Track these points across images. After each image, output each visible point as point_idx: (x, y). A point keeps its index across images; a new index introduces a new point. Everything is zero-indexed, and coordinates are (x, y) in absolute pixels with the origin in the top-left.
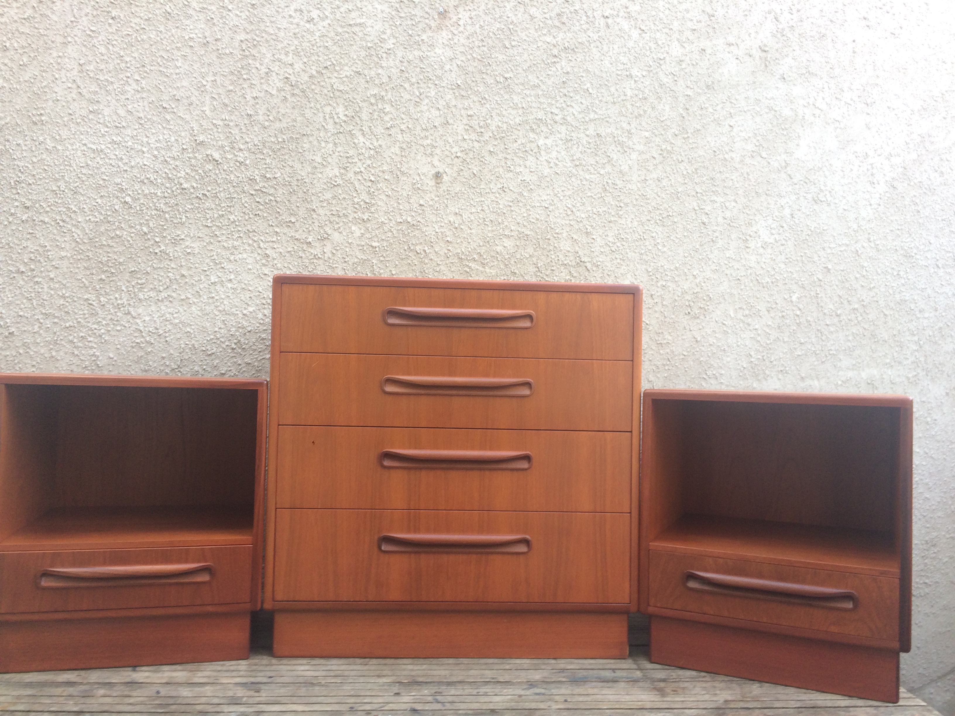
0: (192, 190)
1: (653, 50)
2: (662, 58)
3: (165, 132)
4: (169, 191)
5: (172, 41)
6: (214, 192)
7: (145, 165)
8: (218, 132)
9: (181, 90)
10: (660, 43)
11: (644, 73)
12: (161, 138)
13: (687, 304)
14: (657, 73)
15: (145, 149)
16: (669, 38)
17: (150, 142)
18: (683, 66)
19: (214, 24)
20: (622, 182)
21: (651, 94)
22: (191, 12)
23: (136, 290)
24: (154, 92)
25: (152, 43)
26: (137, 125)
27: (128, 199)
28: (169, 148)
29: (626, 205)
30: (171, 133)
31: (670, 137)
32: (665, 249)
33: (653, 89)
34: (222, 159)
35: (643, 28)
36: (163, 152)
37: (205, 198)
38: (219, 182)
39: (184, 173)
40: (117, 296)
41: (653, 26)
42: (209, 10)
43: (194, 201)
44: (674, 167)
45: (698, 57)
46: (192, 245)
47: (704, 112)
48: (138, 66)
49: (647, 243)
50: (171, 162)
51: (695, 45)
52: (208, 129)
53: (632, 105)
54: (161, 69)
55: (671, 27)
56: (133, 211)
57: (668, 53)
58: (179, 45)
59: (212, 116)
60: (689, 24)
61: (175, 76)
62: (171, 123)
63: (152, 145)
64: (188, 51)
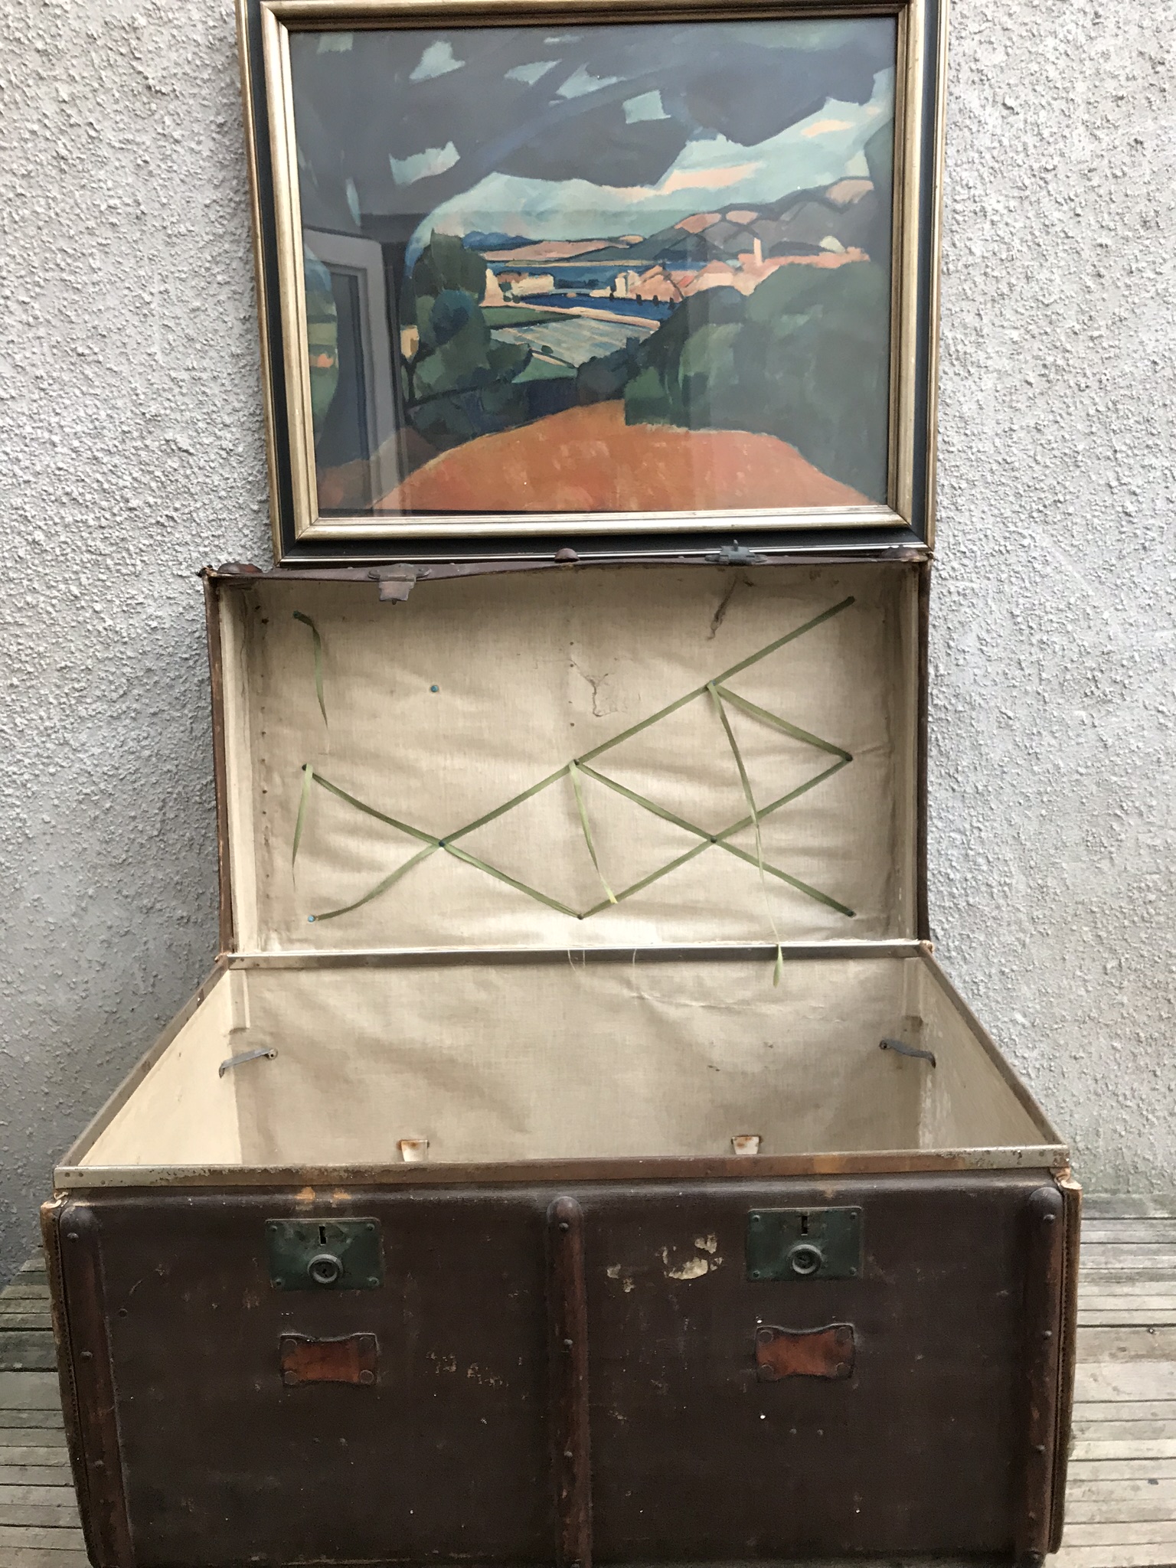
0: (147, 510)
1: (1031, 150)
2: (1050, 167)
3: (88, 402)
4: (108, 515)
5: (78, 215)
6: (186, 511)
7: (60, 469)
8: (183, 394)
9: (107, 315)
10: (1046, 133)
11: (1012, 204)
12: (82, 414)
13: (1090, 677)
14: (1038, 201)
15: (56, 439)
16: (1065, 121)
17: (63, 423)
18: (1095, 183)
19: (150, 173)
20: (963, 438)
21: (1025, 249)
22: (105, 151)
23: (73, 702)
24: (59, 324)
25: (41, 224)
26: (36, 391)
27: (39, 536)
28: (97, 434)
29: (972, 484)
30: (97, 402)
31: (1063, 338)
32: (1049, 570)
33: (1029, 237)
34: (193, 446)
35: (1010, 102)
36: (88, 441)
37: (172, 524)
38: (192, 490)
39: (129, 478)
40: (43, 714)
41: (1032, 99)
42: (138, 144)
43: (154, 530)
44: (1069, 401)
45: (1127, 160)
46: (159, 614)
47: (1135, 279)
48: (23, 273)
49: (1012, 559)
50: (105, 461)
51: (1121, 131)
52: (164, 390)
53: (985, 274)
54: (65, 276)
55: (1071, 96)
56: (49, 558)
57: (1062, 155)
58: (91, 224)
59: (168, 363)
60: (1110, 86)
61: (91, 289)
62: (97, 383)
63: (67, 430)
64: (110, 234)
